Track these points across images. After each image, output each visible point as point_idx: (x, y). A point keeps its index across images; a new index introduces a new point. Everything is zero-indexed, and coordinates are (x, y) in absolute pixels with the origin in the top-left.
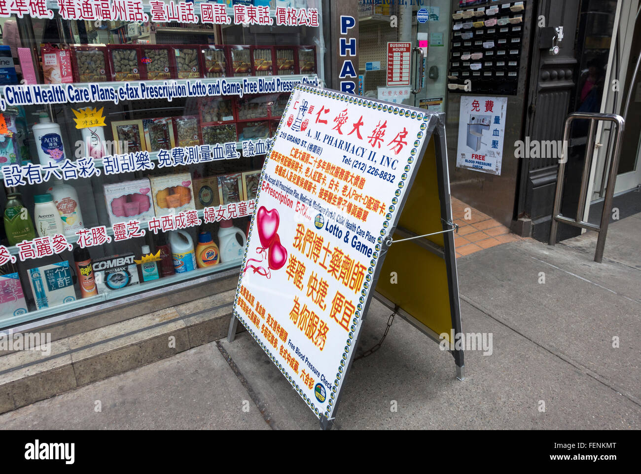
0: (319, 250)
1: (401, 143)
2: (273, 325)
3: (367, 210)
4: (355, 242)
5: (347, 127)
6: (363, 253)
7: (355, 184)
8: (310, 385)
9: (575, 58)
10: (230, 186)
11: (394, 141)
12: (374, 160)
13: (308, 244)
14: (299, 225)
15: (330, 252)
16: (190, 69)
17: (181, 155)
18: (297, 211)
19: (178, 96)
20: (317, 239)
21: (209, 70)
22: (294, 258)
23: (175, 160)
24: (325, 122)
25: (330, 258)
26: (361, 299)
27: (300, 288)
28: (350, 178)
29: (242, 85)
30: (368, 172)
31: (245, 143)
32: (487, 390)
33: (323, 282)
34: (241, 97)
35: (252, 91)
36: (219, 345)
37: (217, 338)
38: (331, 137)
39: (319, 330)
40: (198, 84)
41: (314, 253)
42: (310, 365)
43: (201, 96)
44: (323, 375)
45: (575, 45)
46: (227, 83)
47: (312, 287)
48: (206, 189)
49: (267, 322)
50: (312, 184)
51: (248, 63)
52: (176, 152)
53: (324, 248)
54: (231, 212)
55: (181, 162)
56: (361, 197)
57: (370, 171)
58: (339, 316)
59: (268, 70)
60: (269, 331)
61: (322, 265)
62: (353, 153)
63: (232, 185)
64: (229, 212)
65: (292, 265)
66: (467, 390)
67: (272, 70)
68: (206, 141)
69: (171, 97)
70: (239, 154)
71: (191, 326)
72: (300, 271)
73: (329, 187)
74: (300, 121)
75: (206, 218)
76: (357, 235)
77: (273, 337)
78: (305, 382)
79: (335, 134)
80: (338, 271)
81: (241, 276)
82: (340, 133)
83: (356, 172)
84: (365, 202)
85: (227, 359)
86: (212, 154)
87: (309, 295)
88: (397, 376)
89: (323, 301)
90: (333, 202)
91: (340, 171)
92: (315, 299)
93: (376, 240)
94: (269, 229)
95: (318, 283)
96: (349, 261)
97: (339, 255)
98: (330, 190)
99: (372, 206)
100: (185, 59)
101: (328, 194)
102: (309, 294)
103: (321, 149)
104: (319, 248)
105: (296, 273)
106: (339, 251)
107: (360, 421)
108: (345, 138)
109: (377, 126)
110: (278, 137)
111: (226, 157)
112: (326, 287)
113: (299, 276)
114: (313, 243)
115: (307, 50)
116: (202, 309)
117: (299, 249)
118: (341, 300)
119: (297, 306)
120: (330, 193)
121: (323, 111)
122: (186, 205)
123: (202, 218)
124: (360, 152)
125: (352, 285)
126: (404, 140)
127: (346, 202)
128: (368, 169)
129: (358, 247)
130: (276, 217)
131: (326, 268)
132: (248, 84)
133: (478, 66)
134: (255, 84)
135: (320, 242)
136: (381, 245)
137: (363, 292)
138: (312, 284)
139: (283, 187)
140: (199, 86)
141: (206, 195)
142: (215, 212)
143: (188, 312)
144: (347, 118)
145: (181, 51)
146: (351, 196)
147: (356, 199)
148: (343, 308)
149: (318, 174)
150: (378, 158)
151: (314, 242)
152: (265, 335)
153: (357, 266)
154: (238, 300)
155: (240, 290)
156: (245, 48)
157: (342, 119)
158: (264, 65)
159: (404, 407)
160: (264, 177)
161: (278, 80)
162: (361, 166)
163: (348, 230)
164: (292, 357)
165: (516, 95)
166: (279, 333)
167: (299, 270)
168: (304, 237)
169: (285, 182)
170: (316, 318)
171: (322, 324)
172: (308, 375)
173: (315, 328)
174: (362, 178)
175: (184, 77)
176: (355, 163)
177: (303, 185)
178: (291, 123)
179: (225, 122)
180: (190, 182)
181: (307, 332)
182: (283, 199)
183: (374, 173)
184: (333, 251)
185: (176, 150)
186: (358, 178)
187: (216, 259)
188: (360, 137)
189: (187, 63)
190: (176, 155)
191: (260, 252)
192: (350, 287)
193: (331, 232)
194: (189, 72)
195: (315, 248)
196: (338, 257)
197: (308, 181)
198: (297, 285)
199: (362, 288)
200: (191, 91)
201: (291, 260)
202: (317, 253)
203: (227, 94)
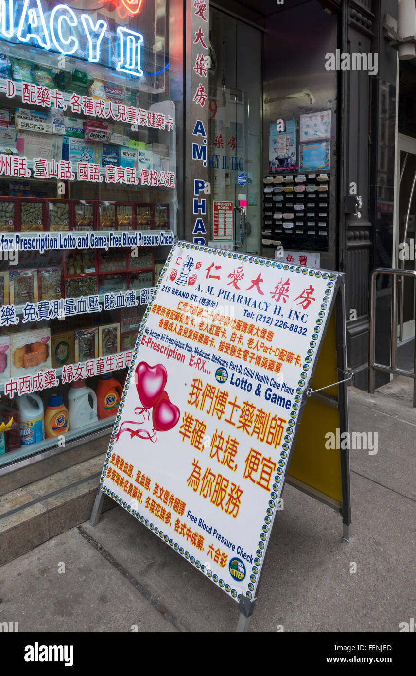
0: (224, 406)
1: (308, 299)
2: (163, 497)
3: (280, 361)
4: (270, 395)
5: (245, 283)
6: (280, 405)
7: (263, 336)
8: (221, 562)
9: (370, 221)
10: (86, 342)
11: (301, 296)
12: (281, 314)
13: (208, 400)
14: (195, 380)
15: (239, 407)
16: (61, 222)
17: (46, 309)
18: (191, 365)
19: (50, 248)
20: (219, 394)
21: (78, 224)
22: (190, 416)
23: (40, 314)
24: (218, 278)
25: (240, 413)
26: (282, 454)
27: (199, 449)
28: (254, 331)
29: (108, 239)
30: (276, 325)
31: (107, 296)
32: (376, 549)
33: (232, 440)
34: (107, 250)
35: (116, 244)
36: (82, 532)
37: (77, 523)
38: (226, 292)
39: (229, 495)
40: (70, 237)
41: (217, 409)
42: (220, 538)
43: (71, 248)
44: (239, 547)
45: (368, 211)
46: (95, 237)
47: (218, 447)
48: (63, 345)
49: (154, 494)
50: (208, 337)
51: (113, 218)
52: (42, 305)
53: (230, 403)
54: (89, 370)
55: (46, 316)
56: (271, 349)
57: (278, 324)
58: (256, 476)
59: (129, 224)
60: (158, 505)
61: (230, 422)
62: (255, 307)
63: (89, 340)
64: (87, 370)
65: (188, 424)
66: (357, 551)
67: (132, 225)
68: (68, 294)
69: (43, 249)
70: (100, 307)
71: (53, 509)
72: (199, 430)
73: (231, 340)
74: (187, 276)
75: (64, 377)
76: (271, 387)
77: (164, 511)
78: (215, 560)
79: (232, 289)
80: (250, 426)
81: (111, 442)
82: (237, 288)
83: (262, 325)
84: (277, 354)
85: (96, 546)
86: (76, 307)
87: (213, 456)
88: (285, 545)
89: (233, 461)
90: (237, 355)
91: (243, 324)
92: (221, 459)
93: (295, 391)
94: (152, 386)
95: (225, 441)
96: (263, 415)
97: (250, 409)
98: (232, 343)
99: (285, 357)
100: (57, 212)
101: (231, 347)
102: (213, 454)
103: (216, 303)
104: (223, 403)
105: (193, 432)
106: (249, 405)
107: (266, 603)
108: (243, 293)
109: (279, 283)
110: (159, 290)
111: (89, 310)
112: (236, 445)
113: (198, 435)
114: (215, 399)
115: (162, 208)
116: (59, 488)
117: (197, 406)
118: (256, 458)
119: (197, 470)
120: (233, 346)
121: (214, 268)
122: (42, 364)
123: (59, 377)
124: (263, 306)
125: (270, 440)
126: (310, 296)
127: (254, 354)
128: (274, 322)
129: (274, 400)
130: (162, 372)
131: (234, 424)
132: (114, 238)
133: (291, 225)
134: (120, 238)
135: (225, 396)
136: (301, 396)
137: (284, 446)
138: (216, 443)
139: (171, 341)
140: (70, 239)
141: (63, 352)
142: (73, 370)
143: (42, 493)
144: (243, 275)
145: (54, 204)
146: (259, 349)
147: (266, 352)
148: (261, 466)
149: (215, 328)
150: (285, 311)
151: (217, 397)
152: (152, 510)
153: (274, 419)
154: (107, 471)
155: (110, 459)
156: (111, 204)
157: (237, 275)
158: (125, 220)
159: (305, 580)
160: (144, 331)
161: (140, 234)
162: (267, 320)
163: (260, 382)
164: (194, 531)
165: (328, 251)
166: (173, 505)
167: (197, 429)
168: (202, 393)
169: (173, 336)
170: (224, 481)
171: (233, 487)
172: (219, 550)
173: (223, 493)
174: (270, 331)
175: (55, 230)
176: (259, 317)
177: (198, 339)
178: (175, 278)
179: (87, 275)
180: (49, 337)
181: (214, 499)
182: (170, 354)
183: (282, 326)
184: (242, 406)
185: (42, 303)
186: (264, 331)
187: (66, 426)
188: (260, 292)
189: (59, 216)
190: (41, 308)
191: (140, 413)
192: (268, 442)
193: (237, 386)
194: (59, 225)
195: (218, 403)
196: (249, 411)
197: (203, 335)
198: (195, 446)
199: (283, 441)
200: (62, 243)
201: (185, 418)
202: (221, 409)
203: (94, 247)
